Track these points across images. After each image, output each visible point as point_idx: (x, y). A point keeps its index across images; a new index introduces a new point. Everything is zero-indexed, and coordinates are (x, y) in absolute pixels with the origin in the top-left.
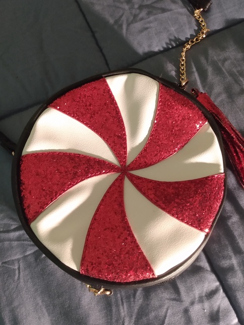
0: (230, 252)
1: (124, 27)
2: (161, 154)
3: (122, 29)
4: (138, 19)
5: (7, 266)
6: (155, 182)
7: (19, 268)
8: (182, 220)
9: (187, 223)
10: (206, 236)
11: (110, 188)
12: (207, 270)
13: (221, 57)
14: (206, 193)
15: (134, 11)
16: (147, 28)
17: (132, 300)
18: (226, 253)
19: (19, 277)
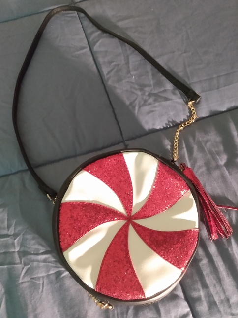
0: (199, 286)
1: (137, 108)
2: (156, 210)
3: (135, 110)
4: (147, 103)
5: (34, 281)
6: (151, 230)
7: (43, 284)
8: (167, 260)
9: (170, 262)
10: (182, 273)
11: (119, 231)
12: (182, 298)
13: (205, 139)
14: (185, 241)
15: (144, 97)
16: (153, 111)
17: (125, 315)
18: (196, 287)
19: (42, 290)
